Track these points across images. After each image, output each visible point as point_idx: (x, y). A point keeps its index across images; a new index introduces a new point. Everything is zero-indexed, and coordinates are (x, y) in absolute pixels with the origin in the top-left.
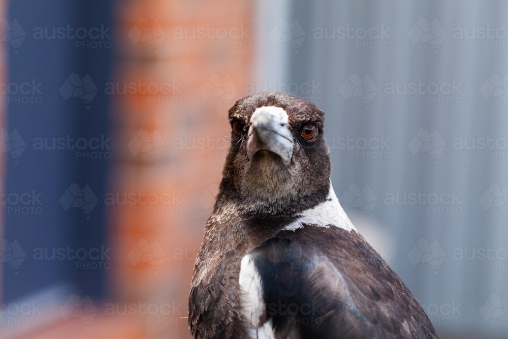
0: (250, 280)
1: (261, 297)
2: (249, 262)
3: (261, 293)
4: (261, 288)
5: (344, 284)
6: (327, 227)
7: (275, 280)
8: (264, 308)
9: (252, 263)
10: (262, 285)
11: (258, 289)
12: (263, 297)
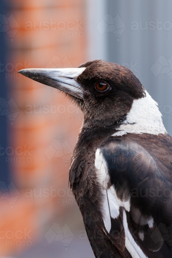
0: (101, 163)
1: (107, 172)
2: (100, 153)
3: (107, 170)
4: (107, 168)
5: (154, 162)
6: (141, 134)
7: (114, 163)
8: (110, 178)
9: (102, 154)
10: (107, 166)
11: (105, 168)
12: (108, 172)
